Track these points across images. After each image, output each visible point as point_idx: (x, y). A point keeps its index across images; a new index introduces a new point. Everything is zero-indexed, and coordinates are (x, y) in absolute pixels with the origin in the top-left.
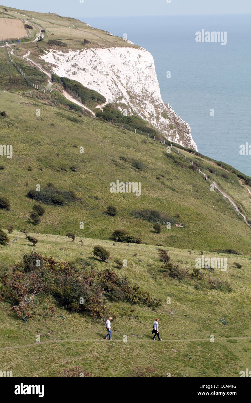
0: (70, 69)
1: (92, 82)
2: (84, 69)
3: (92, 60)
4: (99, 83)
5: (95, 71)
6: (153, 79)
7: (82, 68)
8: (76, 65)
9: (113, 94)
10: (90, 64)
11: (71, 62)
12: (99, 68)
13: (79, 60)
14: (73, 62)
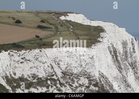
0: (19, 60)
1: (33, 67)
2: (29, 60)
3: (36, 55)
4: (38, 67)
5: (37, 61)
6: (92, 65)
7: (28, 60)
8: (25, 58)
9: (46, 73)
10: (34, 57)
11: (22, 56)
12: (40, 59)
13: (27, 55)
14: (23, 57)
